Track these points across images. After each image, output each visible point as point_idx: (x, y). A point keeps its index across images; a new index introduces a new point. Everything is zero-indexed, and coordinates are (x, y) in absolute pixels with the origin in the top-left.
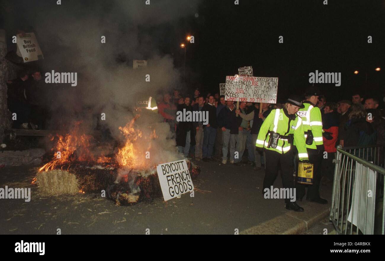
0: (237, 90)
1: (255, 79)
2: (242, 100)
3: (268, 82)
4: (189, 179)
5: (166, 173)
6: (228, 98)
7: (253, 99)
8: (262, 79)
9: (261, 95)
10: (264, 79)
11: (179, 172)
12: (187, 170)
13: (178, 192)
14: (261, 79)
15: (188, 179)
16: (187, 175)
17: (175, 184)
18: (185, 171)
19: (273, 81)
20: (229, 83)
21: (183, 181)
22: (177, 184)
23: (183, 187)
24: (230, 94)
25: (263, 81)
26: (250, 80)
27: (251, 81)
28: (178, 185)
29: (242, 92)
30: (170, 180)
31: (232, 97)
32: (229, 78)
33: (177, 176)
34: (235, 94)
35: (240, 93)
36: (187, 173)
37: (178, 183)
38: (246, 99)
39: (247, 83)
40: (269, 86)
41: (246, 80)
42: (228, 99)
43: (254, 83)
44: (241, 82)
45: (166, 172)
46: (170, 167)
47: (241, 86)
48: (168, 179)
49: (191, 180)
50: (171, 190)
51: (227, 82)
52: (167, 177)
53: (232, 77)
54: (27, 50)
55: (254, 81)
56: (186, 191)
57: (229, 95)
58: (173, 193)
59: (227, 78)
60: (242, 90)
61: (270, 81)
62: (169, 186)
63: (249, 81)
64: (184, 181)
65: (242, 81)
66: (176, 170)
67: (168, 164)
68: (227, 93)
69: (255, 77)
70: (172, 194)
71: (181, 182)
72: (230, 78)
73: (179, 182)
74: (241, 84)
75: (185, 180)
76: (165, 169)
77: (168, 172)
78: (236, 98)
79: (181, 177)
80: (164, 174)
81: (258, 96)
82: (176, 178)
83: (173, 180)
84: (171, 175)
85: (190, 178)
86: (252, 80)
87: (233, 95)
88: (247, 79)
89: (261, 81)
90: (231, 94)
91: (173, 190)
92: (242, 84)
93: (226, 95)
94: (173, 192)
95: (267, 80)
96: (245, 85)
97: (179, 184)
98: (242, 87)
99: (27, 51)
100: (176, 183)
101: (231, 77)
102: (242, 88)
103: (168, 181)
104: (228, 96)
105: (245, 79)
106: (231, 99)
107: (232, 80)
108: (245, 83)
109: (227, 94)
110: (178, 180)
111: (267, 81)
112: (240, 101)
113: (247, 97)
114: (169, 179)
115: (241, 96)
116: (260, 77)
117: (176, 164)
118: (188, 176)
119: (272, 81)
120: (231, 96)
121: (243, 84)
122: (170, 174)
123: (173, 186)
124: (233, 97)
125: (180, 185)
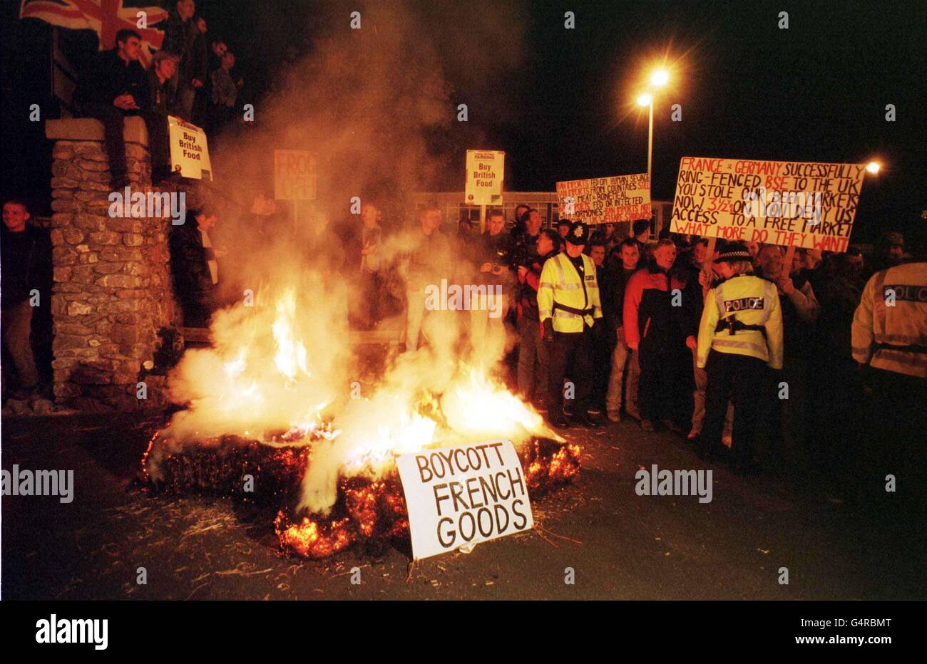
0: (713, 203)
1: (776, 168)
2: (725, 233)
3: (824, 179)
4: (519, 496)
5: (431, 478)
6: (682, 224)
7: (764, 234)
8: (803, 168)
9: (793, 222)
10: (812, 170)
11: (484, 472)
12: (517, 469)
13: (468, 535)
14: (798, 168)
15: (514, 496)
16: (512, 482)
17: (462, 509)
18: (508, 471)
19: (844, 175)
20: (688, 180)
21: (496, 500)
22: (470, 510)
23: (495, 520)
24: (689, 214)
25: (805, 175)
26: (759, 172)
27: (762, 175)
28: (475, 512)
29: (728, 208)
30: (446, 497)
31: (693, 222)
32: (691, 163)
33: (476, 485)
34: (707, 214)
35: (723, 210)
36: (515, 477)
37: (473, 507)
38: (741, 233)
39: (746, 180)
40: (828, 192)
41: (745, 170)
42: (681, 228)
43: (772, 182)
44: (728, 176)
45: (434, 475)
46: (449, 460)
47: (726, 188)
48: (439, 496)
49: (525, 498)
50: (446, 527)
51: (681, 176)
52: (435, 488)
53: (700, 161)
54: (184, 151)
55: (774, 176)
56: (500, 531)
57: (685, 215)
58: (451, 537)
59: (683, 163)
60: (729, 202)
61: (831, 175)
62: (440, 514)
63: (755, 173)
64: (500, 501)
65: (731, 176)
66: (470, 468)
67: (441, 453)
68: (680, 210)
69: (780, 163)
70: (447, 540)
71: (487, 503)
72: (695, 164)
73: (481, 505)
74: (729, 184)
75: (506, 498)
76: (430, 467)
77: (440, 473)
78: (707, 226)
79: (490, 490)
80: (424, 481)
81: (783, 223)
82: (470, 492)
83: (456, 496)
84: (452, 484)
85: (523, 493)
86: (766, 173)
87: (697, 216)
88: (749, 167)
89: (797, 176)
90: (692, 213)
91: (455, 527)
92: (731, 184)
93: (676, 216)
94: (452, 533)
95: (823, 173)
96: (743, 187)
97: (478, 509)
98: (729, 192)
99: (185, 154)
100: (467, 507)
101: (697, 159)
102: (730, 195)
103: (438, 500)
104: (683, 219)
105: (744, 167)
106: (692, 230)
107: (698, 170)
108: (742, 180)
109: (678, 214)
110: (478, 498)
111: (821, 175)
112: (721, 236)
113: (744, 225)
114: (445, 494)
115: (725, 219)
116: (795, 164)
117: (471, 452)
118: (517, 486)
119: (840, 175)
120: (690, 220)
121: (734, 184)
122: (449, 478)
123: (455, 517)
124: (697, 224)
125: (484, 514)
